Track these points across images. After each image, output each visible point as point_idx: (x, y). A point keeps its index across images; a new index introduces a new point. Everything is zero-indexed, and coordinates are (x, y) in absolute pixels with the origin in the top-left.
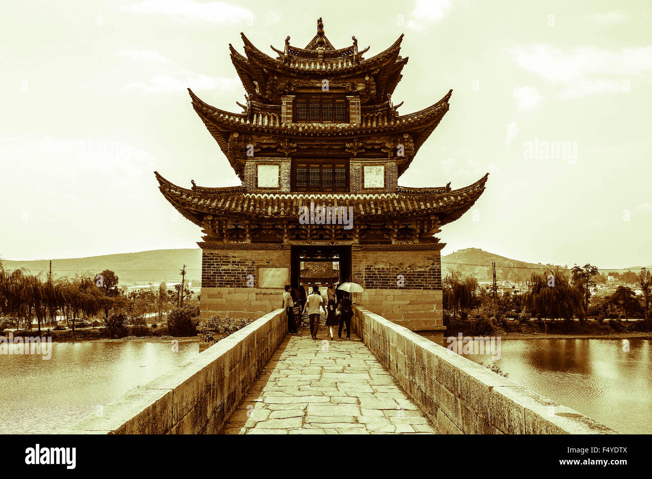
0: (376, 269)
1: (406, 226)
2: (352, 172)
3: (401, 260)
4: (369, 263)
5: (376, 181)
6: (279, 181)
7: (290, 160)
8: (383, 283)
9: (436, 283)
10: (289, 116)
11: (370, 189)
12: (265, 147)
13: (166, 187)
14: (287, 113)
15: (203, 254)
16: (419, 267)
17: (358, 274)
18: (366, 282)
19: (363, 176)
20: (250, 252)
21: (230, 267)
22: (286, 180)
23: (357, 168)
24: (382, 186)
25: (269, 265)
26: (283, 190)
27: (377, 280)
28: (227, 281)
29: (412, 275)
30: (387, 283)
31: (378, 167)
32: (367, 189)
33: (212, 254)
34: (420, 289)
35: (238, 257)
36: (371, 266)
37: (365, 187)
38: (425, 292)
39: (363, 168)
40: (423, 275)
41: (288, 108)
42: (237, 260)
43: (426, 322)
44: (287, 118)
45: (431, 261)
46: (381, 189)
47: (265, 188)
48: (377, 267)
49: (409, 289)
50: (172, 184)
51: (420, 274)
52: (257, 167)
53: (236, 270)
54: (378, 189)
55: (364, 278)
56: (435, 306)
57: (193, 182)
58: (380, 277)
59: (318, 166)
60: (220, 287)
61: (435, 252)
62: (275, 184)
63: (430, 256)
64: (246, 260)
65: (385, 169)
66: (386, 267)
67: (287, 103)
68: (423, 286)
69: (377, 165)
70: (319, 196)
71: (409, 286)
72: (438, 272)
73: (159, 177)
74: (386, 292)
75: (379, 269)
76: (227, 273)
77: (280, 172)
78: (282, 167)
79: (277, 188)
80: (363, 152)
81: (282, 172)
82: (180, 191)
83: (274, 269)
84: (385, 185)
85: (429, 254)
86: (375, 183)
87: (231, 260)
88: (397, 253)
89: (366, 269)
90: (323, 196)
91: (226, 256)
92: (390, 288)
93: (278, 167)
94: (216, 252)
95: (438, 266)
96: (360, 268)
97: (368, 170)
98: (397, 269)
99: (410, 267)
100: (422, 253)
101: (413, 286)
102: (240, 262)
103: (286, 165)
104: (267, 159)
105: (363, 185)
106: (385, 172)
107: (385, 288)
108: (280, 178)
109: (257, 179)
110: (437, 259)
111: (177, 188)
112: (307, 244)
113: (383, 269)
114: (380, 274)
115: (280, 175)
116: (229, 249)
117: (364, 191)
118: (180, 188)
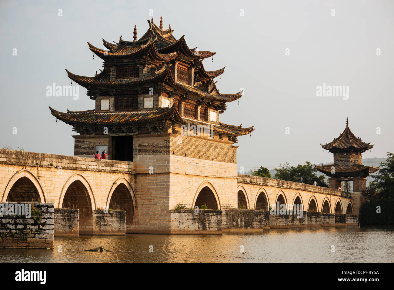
0: (143, 146)
1: (154, 125)
2: (139, 101)
3: (153, 141)
4: (140, 143)
5: (149, 105)
6: (109, 107)
7: (113, 97)
8: (145, 152)
9: (167, 152)
10: (113, 76)
11: (147, 108)
12: (103, 91)
13: (54, 112)
14: (113, 75)
15: (75, 140)
16: (161, 144)
17: (135, 148)
18: (139, 152)
19: (144, 103)
20: (93, 139)
21: (85, 146)
22: (112, 106)
23: (141, 99)
24: (152, 107)
25: (100, 145)
26: (111, 111)
27: (143, 150)
28: (84, 152)
29: (157, 148)
30: (147, 152)
31: (151, 98)
32: (145, 109)
33: (78, 140)
34: (161, 154)
35: (88, 142)
36: (141, 144)
37: (145, 108)
38: (163, 155)
39: (144, 99)
40: (162, 148)
41: (113, 73)
42: (88, 143)
43: (162, 169)
44: (113, 77)
45: (166, 141)
46: (152, 108)
47: (104, 110)
48: (143, 145)
49: (156, 154)
50: (57, 111)
51: (161, 148)
52: (100, 101)
53: (87, 147)
54: (150, 108)
55: (138, 150)
56: (166, 162)
57: (67, 110)
58: (144, 149)
59: (127, 98)
60: (81, 155)
61: (168, 137)
62: (107, 108)
63: (165, 139)
64: (91, 143)
65: (153, 99)
66: (147, 145)
67: (113, 70)
68: (162, 153)
69: (150, 97)
70: (125, 113)
71: (156, 153)
72: (168, 146)
73: (51, 108)
74: (146, 156)
75: (144, 145)
76: (84, 149)
77: (109, 102)
78: (110, 100)
79: (108, 110)
80: (144, 91)
81: (110, 103)
82: (61, 114)
83: (102, 147)
84: (153, 106)
85: (165, 138)
86: (149, 106)
87: (86, 143)
88: (152, 138)
89: (139, 146)
90: (127, 113)
91: (83, 142)
92: (148, 154)
93: (109, 100)
94: (79, 140)
95: (168, 144)
96: (137, 145)
97: (146, 100)
98: (151, 145)
99: (157, 144)
100: (162, 138)
101: (158, 153)
102: (89, 144)
103: (112, 99)
104: (104, 97)
105: (144, 107)
106: (153, 100)
107: (146, 154)
108: (109, 105)
109: (100, 106)
110: (168, 140)
111: (59, 113)
112: (117, 135)
113: (146, 145)
114: (144, 148)
115: (109, 104)
116: (84, 138)
117: (144, 110)
118: (61, 113)
